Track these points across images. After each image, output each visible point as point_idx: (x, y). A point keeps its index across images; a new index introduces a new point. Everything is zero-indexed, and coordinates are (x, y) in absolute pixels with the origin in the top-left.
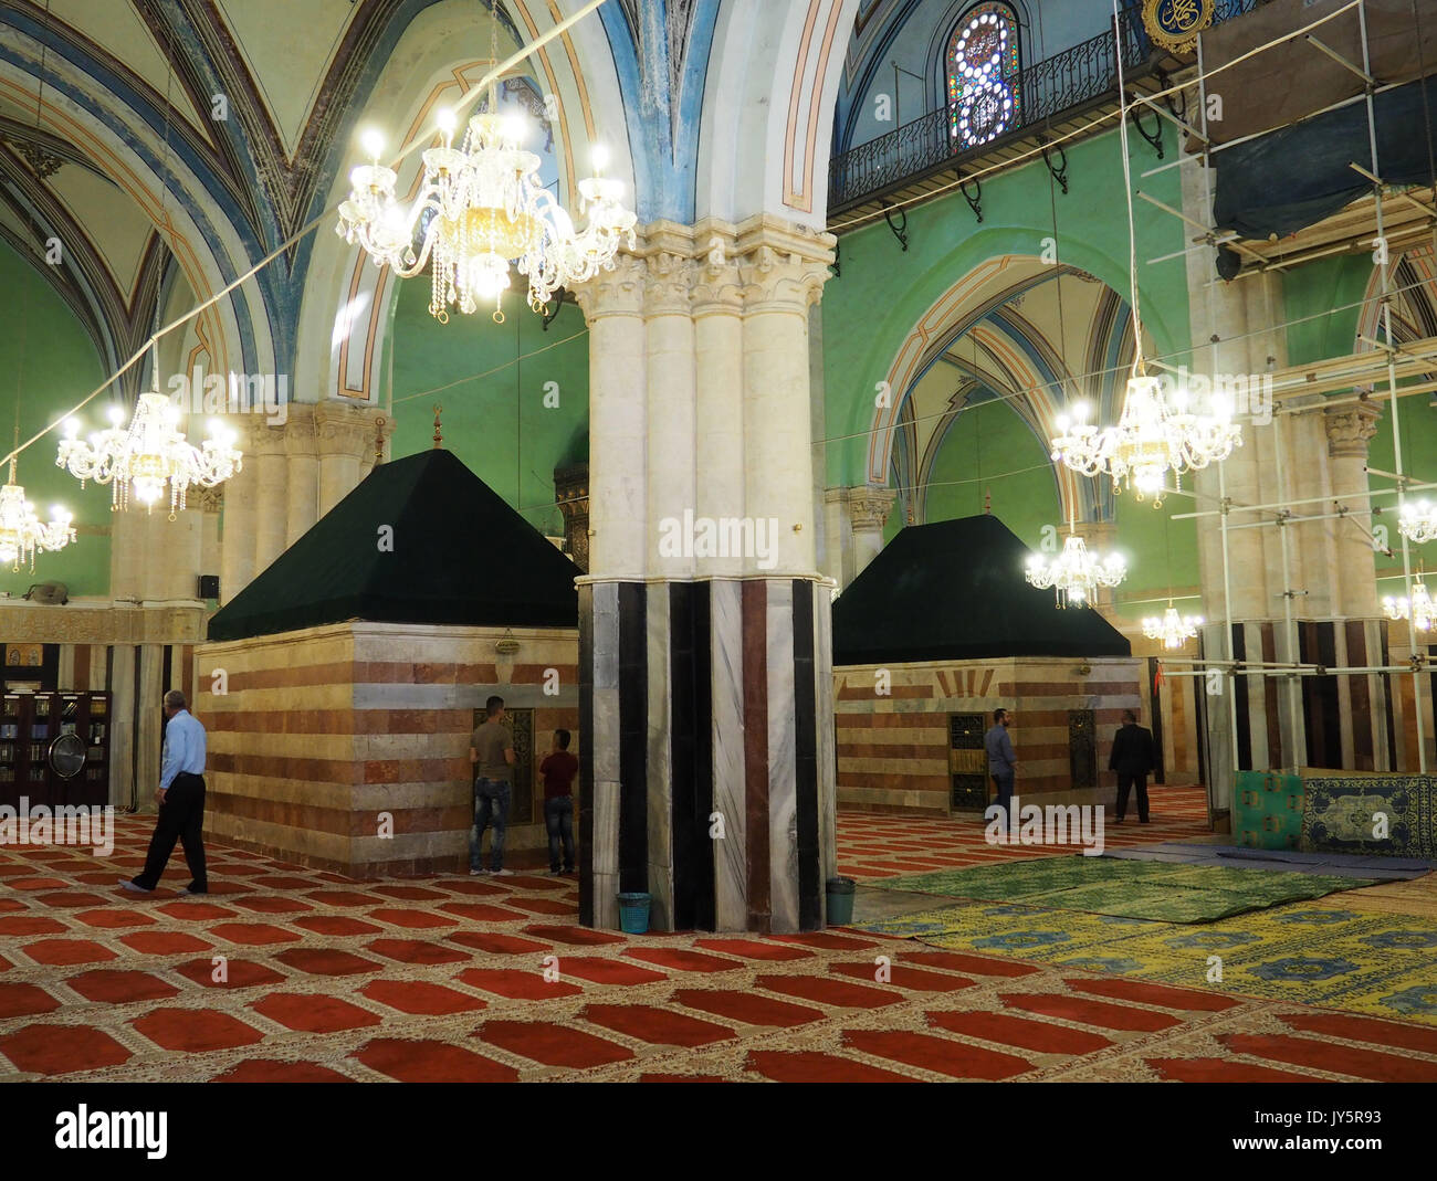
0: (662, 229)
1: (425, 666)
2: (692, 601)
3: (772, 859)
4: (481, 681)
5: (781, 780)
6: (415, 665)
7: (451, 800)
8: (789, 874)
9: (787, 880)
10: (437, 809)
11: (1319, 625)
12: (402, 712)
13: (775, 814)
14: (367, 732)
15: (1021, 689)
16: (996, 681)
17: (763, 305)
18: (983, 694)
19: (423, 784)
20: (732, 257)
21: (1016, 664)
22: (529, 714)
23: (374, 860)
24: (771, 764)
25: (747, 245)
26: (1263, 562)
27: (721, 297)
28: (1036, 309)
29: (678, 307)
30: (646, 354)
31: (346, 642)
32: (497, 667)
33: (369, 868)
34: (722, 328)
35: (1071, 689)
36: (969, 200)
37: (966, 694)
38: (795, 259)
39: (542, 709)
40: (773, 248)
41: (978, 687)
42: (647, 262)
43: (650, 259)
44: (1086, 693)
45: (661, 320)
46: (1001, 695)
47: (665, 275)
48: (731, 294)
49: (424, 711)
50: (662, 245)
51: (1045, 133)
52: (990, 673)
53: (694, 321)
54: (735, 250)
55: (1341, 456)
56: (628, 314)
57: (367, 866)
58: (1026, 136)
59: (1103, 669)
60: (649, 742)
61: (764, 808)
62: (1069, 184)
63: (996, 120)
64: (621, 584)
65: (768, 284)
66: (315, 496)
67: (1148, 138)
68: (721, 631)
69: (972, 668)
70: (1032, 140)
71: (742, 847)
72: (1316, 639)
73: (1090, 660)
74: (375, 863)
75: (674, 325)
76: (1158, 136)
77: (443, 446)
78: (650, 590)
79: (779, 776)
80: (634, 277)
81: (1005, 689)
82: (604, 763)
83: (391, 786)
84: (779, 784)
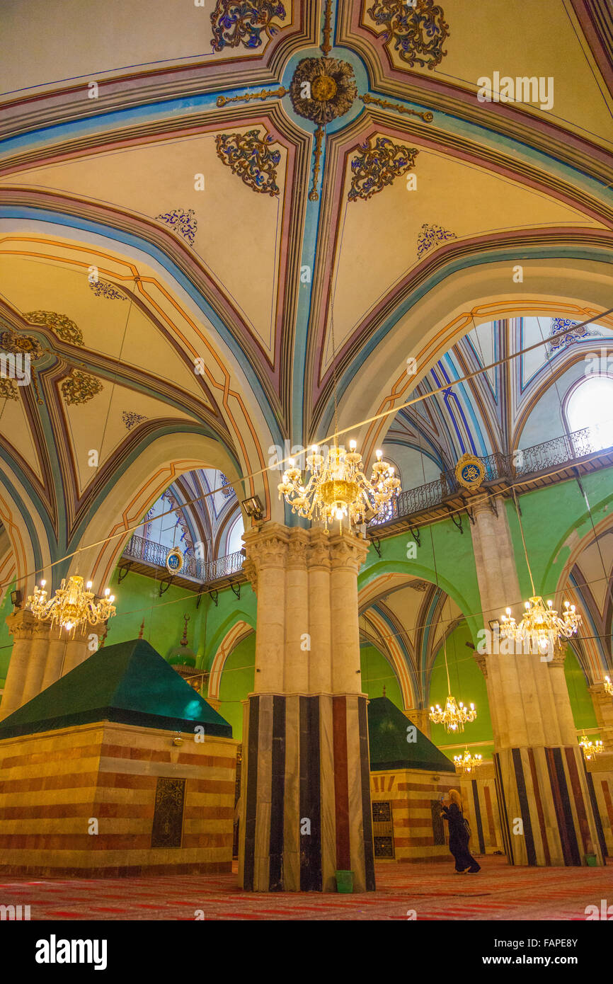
0: (298, 531)
1: (137, 750)
2: (310, 706)
3: (351, 848)
4: (163, 761)
5: (355, 801)
6: (132, 749)
7: (142, 830)
8: (360, 856)
9: (359, 860)
10: (134, 836)
11: (554, 749)
12: (122, 775)
13: (353, 821)
14: (104, 786)
15: (409, 787)
16: (396, 782)
17: (342, 568)
18: (389, 789)
19: (129, 819)
20: (327, 546)
21: (406, 772)
22: (184, 782)
23: (98, 866)
24: (350, 793)
25: (335, 542)
26: (525, 719)
27: (322, 563)
28: (392, 603)
29: (303, 566)
30: (286, 587)
31: (98, 733)
32: (171, 754)
33: (95, 871)
34: (322, 576)
35: (431, 788)
36: (375, 547)
37: (380, 790)
38: (355, 549)
39: (191, 779)
40: (346, 542)
41: (386, 787)
42: (288, 545)
43: (290, 544)
44: (438, 791)
45: (295, 571)
46: (399, 790)
47: (298, 552)
48: (327, 562)
49: (134, 776)
50: (298, 538)
51: (411, 520)
52: (392, 778)
53: (309, 573)
54: (328, 543)
55: (553, 667)
56: (279, 567)
57: (93, 870)
58: (402, 521)
59: (445, 779)
60: (285, 781)
61: (347, 818)
62: (421, 542)
63: (386, 514)
64: (274, 696)
65: (344, 558)
66: (61, 663)
67: (457, 525)
68: (325, 722)
69: (383, 775)
70: (405, 522)
71: (334, 841)
72: (554, 755)
73: (439, 773)
74: (98, 869)
75: (300, 574)
76: (460, 524)
77: (143, 637)
78: (288, 700)
79: (353, 799)
80: (283, 551)
81: (401, 787)
82: (263, 792)
83: (112, 819)
84: (354, 804)
